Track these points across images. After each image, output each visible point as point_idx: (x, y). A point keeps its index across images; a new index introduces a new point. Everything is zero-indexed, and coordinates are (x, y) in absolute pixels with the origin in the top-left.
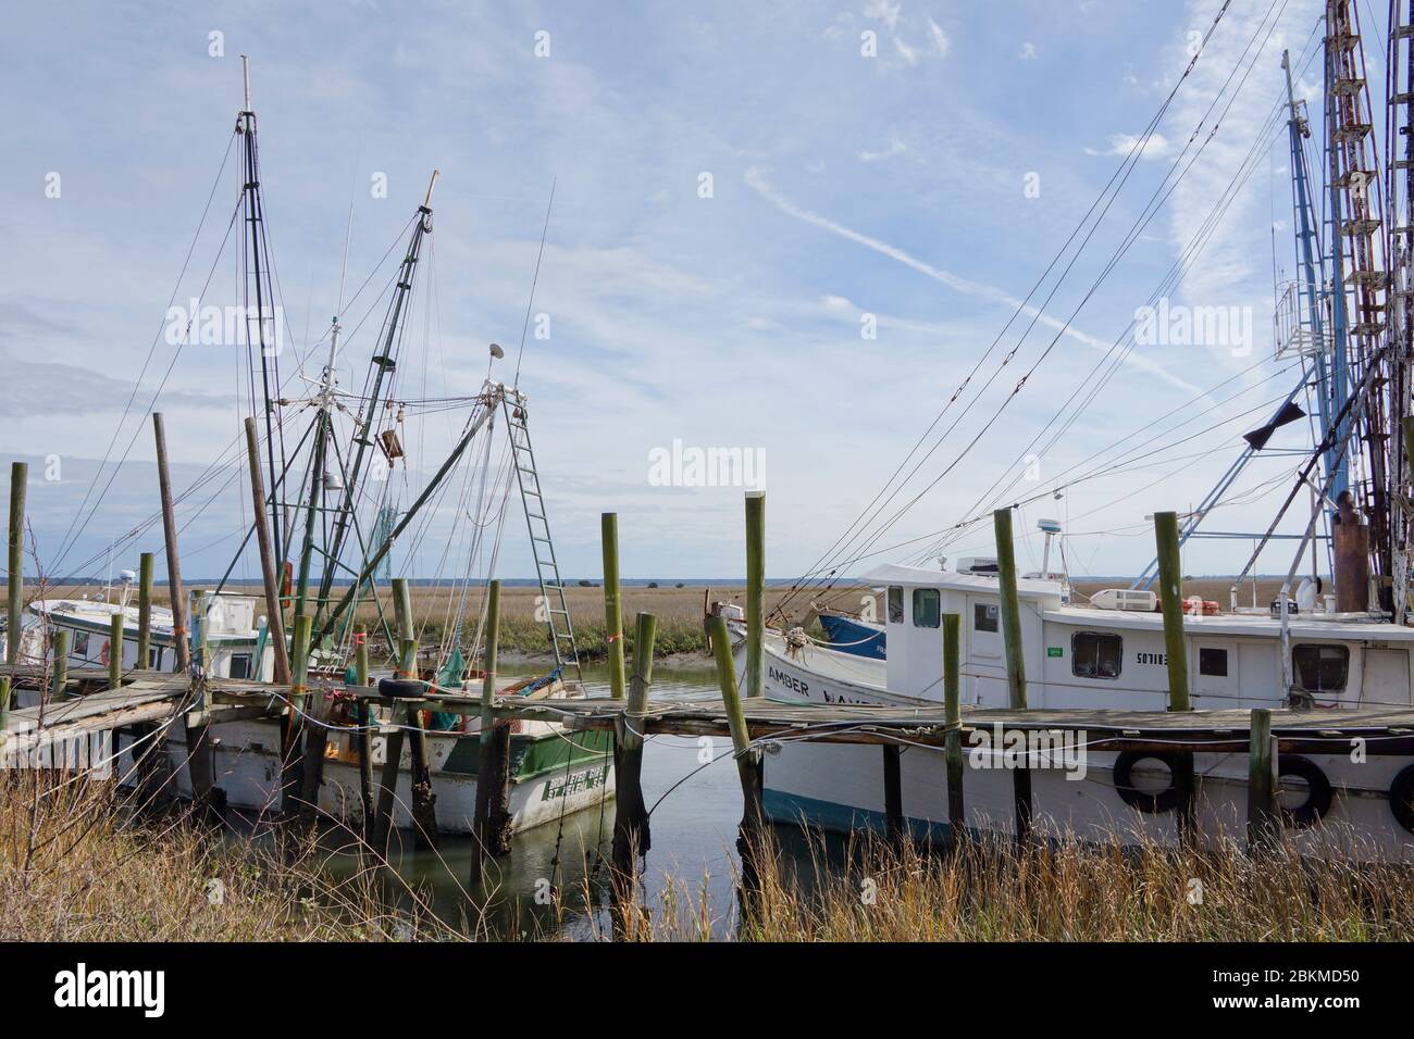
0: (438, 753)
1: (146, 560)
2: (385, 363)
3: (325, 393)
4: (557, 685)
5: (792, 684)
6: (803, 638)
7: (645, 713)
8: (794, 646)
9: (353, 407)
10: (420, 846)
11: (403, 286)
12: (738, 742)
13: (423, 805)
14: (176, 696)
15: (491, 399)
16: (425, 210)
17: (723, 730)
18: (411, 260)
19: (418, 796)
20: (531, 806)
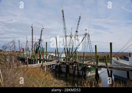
0: (80, 68)
1: (56, 50)
2: (77, 32)
3: (71, 35)
4: (92, 62)
5: (117, 63)
6: (119, 58)
7: (98, 65)
8: (118, 59)
9: (74, 36)
10: (78, 77)
11: (78, 24)
12: (107, 69)
13: (78, 73)
14: (57, 62)
15: (86, 34)
16: (80, 17)
17: (106, 68)
18: (79, 22)
19: (78, 72)
20: (89, 74)
